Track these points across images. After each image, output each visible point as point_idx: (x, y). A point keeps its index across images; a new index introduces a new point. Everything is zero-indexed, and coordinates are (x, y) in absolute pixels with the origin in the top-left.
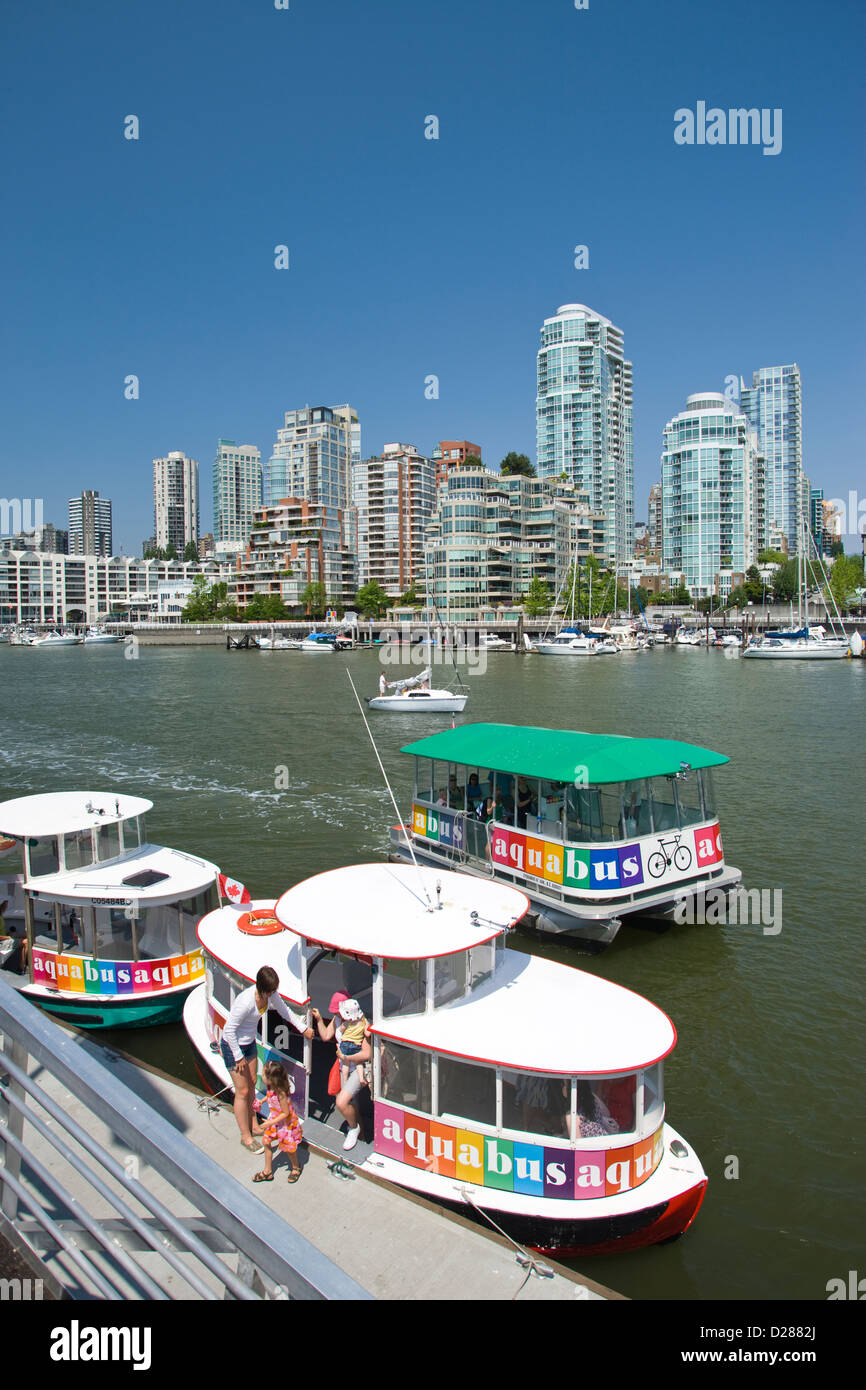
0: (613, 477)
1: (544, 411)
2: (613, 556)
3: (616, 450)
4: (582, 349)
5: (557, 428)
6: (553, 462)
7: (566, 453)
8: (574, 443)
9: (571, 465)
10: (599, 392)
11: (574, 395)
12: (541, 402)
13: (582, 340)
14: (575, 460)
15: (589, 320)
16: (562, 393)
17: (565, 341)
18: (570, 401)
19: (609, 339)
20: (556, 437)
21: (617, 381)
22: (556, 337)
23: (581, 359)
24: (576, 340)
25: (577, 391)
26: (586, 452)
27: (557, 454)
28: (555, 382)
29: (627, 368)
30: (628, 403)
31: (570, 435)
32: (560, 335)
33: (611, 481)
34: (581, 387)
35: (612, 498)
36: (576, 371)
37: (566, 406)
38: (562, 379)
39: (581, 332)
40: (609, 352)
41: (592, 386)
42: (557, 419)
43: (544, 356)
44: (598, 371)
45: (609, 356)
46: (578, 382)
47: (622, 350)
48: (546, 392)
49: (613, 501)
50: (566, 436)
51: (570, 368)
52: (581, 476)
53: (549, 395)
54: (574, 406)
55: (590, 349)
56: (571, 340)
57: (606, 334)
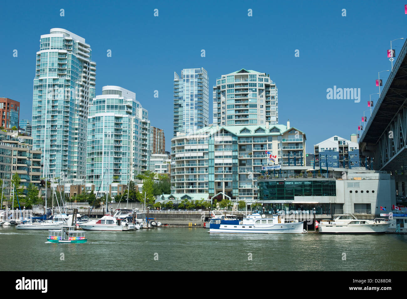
0: (77, 127)
1: (37, 87)
2: (75, 173)
3: (82, 111)
4: (60, 54)
5: (43, 97)
6: (40, 116)
7: (48, 112)
8: (53, 107)
9: (50, 119)
10: (69, 78)
11: (54, 80)
12: (36, 82)
13: (61, 49)
14: (52, 116)
15: (67, 38)
16: (47, 77)
17: (52, 49)
18: (52, 82)
19: (79, 49)
20: (43, 102)
21: (85, 72)
22: (46, 45)
23: (59, 59)
24: (58, 48)
25: (56, 77)
26: (59, 112)
27: (43, 112)
28: (44, 71)
29: (93, 65)
30: (92, 85)
31: (51, 102)
32: (49, 45)
33: (76, 129)
34: (59, 75)
35: (76, 139)
36: (56, 66)
37: (49, 85)
38: (48, 70)
39: (61, 44)
40: (78, 56)
41: (65, 75)
42: (43, 92)
43: (39, 55)
44: (70, 67)
45: (79, 59)
46: (57, 72)
47: (89, 56)
48: (39, 76)
49: (77, 141)
50: (48, 102)
51: (53, 64)
52: (56, 126)
53: (40, 78)
54: (54, 85)
55: (65, 54)
56: (55, 48)
57: (77, 46)
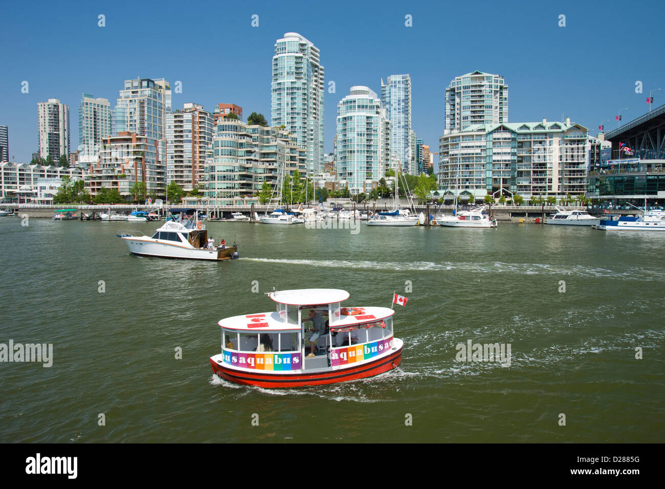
0: (312, 128)
1: (276, 90)
2: (312, 171)
3: (315, 114)
4: (297, 58)
5: (282, 100)
6: (280, 118)
7: (287, 114)
8: (292, 109)
9: (290, 120)
10: (306, 82)
11: (292, 82)
12: (274, 85)
13: (297, 53)
14: (292, 118)
15: (301, 42)
16: (286, 81)
17: (288, 52)
18: (290, 86)
19: (312, 53)
20: (282, 105)
21: (316, 76)
22: (283, 49)
23: (296, 63)
24: (294, 52)
25: (294, 81)
26: (298, 114)
27: (282, 114)
28: (282, 74)
29: (321, 70)
30: (321, 88)
31: (290, 104)
32: (285, 49)
33: (312, 130)
34: (296, 78)
35: (312, 139)
36: (293, 70)
37: (287, 88)
38: (286, 73)
39: (297, 48)
40: (311, 60)
41: (302, 78)
42: (282, 95)
43: (276, 59)
44: (306, 70)
45: (311, 63)
46: (295, 75)
47: (319, 60)
48: (277, 79)
49: (312, 141)
50: (288, 104)
51: (290, 67)
52: (296, 127)
53: (278, 82)
54: (292, 88)
55: (301, 58)
56: (291, 52)
57: (310, 50)
